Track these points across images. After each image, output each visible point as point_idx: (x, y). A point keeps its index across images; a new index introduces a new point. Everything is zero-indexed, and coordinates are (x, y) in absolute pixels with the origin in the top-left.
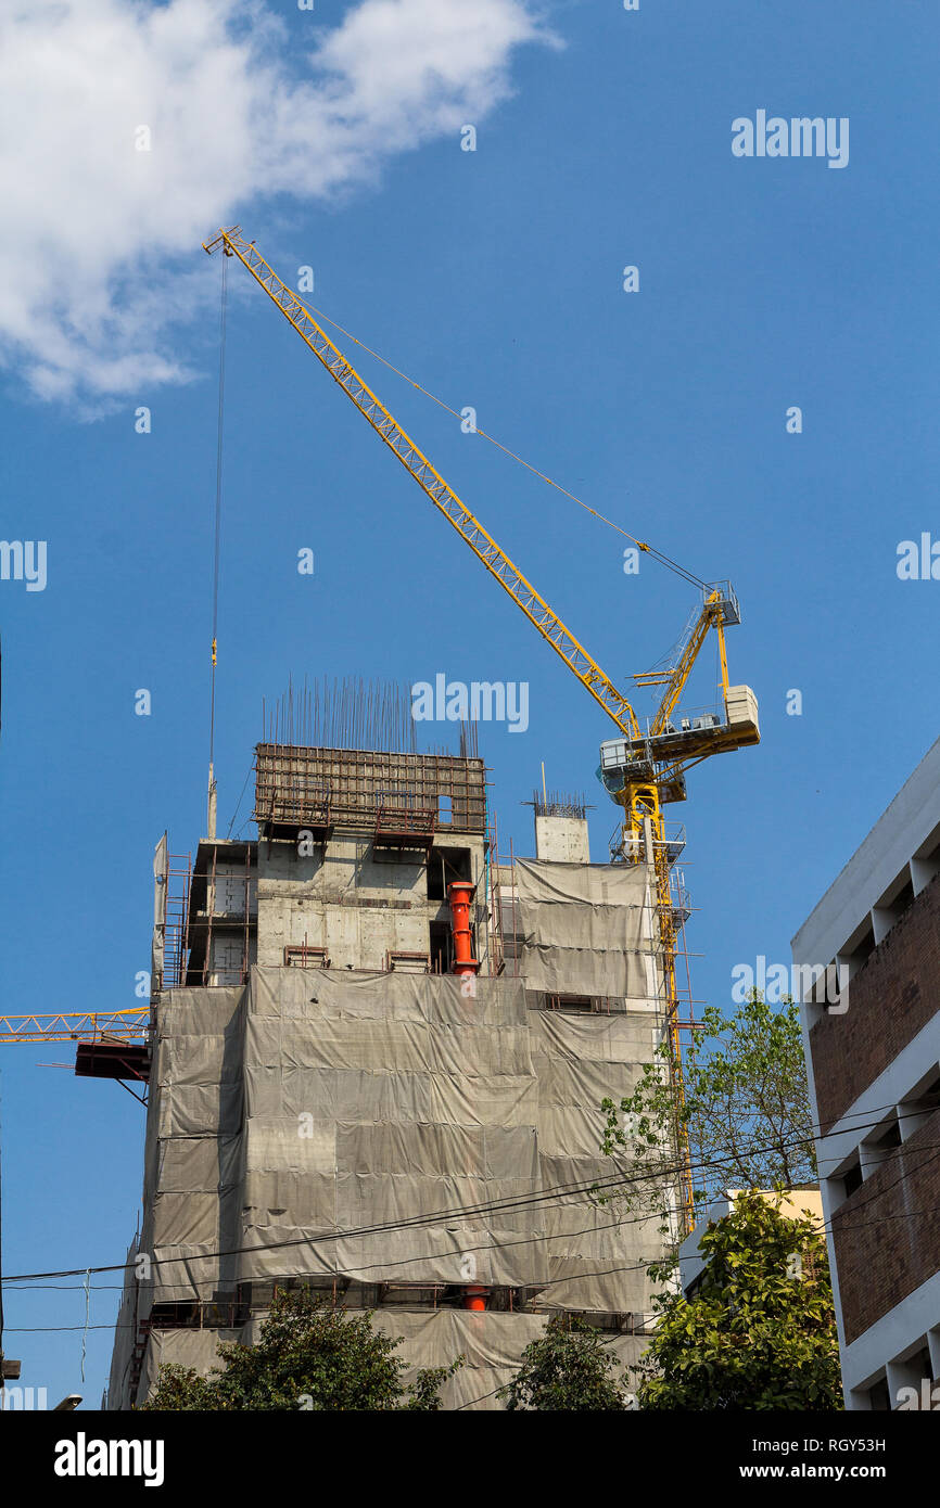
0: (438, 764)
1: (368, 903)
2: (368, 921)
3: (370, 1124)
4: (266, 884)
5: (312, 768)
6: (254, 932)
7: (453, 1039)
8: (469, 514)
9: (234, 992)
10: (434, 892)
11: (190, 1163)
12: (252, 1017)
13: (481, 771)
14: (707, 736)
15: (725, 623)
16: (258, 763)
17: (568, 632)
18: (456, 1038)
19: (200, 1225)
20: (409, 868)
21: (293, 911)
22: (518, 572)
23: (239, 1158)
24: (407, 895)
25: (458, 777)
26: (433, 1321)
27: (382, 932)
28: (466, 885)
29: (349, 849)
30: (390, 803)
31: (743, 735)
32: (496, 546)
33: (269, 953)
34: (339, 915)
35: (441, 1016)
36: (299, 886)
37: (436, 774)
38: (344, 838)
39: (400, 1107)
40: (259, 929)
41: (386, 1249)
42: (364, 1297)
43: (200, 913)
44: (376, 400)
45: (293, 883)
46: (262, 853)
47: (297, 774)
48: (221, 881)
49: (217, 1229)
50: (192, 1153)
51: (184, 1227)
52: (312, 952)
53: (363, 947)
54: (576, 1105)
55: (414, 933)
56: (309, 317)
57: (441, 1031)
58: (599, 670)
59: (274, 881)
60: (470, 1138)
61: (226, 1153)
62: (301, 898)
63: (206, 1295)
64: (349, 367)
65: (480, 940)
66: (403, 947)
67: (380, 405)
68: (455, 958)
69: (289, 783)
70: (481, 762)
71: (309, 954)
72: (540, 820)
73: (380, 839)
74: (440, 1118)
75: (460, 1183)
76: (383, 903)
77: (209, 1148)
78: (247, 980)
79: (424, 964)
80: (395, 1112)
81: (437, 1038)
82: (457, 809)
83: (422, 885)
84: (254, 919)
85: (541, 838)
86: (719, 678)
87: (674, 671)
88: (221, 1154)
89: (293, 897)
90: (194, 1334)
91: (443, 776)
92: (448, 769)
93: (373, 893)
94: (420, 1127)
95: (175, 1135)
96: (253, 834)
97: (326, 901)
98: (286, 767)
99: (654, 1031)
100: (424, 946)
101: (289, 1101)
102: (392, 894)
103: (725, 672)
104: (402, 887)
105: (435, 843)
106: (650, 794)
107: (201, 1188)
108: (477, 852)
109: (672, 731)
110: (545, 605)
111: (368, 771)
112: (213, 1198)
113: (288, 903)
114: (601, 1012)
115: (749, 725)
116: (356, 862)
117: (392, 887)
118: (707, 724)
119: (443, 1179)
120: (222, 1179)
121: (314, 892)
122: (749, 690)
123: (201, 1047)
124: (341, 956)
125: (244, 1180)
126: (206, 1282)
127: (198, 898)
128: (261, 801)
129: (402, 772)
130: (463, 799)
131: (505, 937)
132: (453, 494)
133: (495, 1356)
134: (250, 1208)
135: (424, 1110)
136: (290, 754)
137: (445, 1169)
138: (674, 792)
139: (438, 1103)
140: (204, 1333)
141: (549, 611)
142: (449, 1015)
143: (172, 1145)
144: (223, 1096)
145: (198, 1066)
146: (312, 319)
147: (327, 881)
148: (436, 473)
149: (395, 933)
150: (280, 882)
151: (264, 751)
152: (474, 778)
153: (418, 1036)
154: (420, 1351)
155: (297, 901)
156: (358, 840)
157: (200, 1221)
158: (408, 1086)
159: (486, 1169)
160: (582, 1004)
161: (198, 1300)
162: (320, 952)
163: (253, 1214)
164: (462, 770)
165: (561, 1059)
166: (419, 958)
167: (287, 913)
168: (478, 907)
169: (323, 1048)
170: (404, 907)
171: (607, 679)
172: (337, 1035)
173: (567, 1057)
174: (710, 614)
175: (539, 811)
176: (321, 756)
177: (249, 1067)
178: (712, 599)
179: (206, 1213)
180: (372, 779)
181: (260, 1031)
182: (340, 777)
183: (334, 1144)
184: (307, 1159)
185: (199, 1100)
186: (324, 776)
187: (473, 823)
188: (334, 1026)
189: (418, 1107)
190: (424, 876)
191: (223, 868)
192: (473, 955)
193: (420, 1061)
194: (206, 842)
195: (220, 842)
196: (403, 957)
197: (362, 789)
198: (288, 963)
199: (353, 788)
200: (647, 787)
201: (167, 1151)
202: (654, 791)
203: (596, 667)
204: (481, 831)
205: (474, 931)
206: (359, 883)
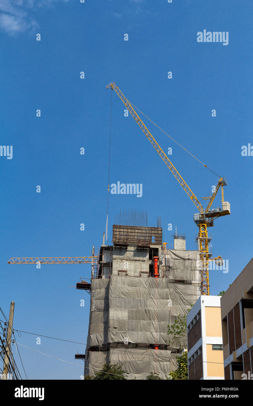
0: (152, 229)
1: (136, 260)
2: (136, 264)
3: (135, 309)
4: (114, 256)
5: (125, 230)
6: (112, 266)
7: (153, 291)
8: (166, 157)
9: (108, 280)
10: (150, 258)
11: (97, 317)
12: (111, 286)
13: (161, 231)
14: (218, 213)
15: (224, 185)
16: (113, 229)
17: (188, 186)
18: (154, 291)
19: (100, 330)
20: (145, 253)
21: (120, 262)
22: (177, 171)
23: (108, 316)
24: (144, 259)
25: (156, 232)
26: (147, 351)
27: (139, 267)
28: (157, 257)
29: (132, 248)
30: (141, 238)
31: (226, 213)
32: (172, 165)
33: (115, 272)
34: (130, 263)
35: (151, 286)
36: (121, 257)
37: (151, 231)
38: (131, 246)
39: (141, 306)
40: (113, 266)
41: (138, 336)
42: (133, 346)
43: (101, 262)
44: (146, 128)
45: (120, 256)
46: (114, 249)
47: (122, 232)
48: (105, 254)
49: (103, 331)
50: (98, 315)
51: (97, 330)
52: (124, 271)
53: (135, 270)
54: (180, 304)
55: (146, 267)
56: (131, 106)
57: (151, 290)
58: (195, 196)
59: (116, 256)
60: (156, 313)
61: (105, 315)
62: (122, 259)
63: (101, 345)
64: (140, 119)
65: (160, 268)
66: (143, 270)
67: (147, 129)
68: (154, 273)
69: (120, 233)
70: (161, 228)
71: (123, 272)
72: (175, 240)
73: (139, 247)
74: (149, 309)
75: (153, 322)
76: (139, 260)
77: (101, 314)
78: (110, 278)
79: (147, 274)
80: (140, 307)
81: (150, 291)
82: (156, 239)
83: (148, 256)
84: (112, 264)
85: (175, 244)
86: (221, 199)
87: (211, 197)
88: (104, 315)
89: (120, 259)
90: (98, 353)
91: (153, 232)
92: (154, 230)
93: (137, 258)
94: (145, 310)
95: (95, 311)
96: (112, 244)
97: (127, 260)
98: (119, 230)
99: (198, 288)
100: (148, 270)
101: (118, 305)
102: (141, 258)
103: (223, 198)
104: (143, 257)
105: (151, 247)
106: (205, 226)
107: (100, 322)
108: (160, 249)
109: (210, 212)
110: (183, 180)
111: (137, 231)
112: (102, 324)
113: (119, 260)
114: (186, 284)
115: (227, 211)
116: (134, 251)
117: (141, 257)
118: (218, 210)
119: (150, 321)
120: (104, 320)
121: (125, 258)
122: (228, 203)
123: (100, 292)
124: (130, 272)
125: (109, 321)
126: (101, 342)
127: (101, 259)
128: (114, 238)
129: (144, 231)
130: (157, 237)
131: (166, 266)
132: (163, 152)
133: (160, 359)
134: (109, 327)
135: (146, 307)
136: (120, 227)
137: (150, 319)
138: (211, 224)
139: (149, 305)
140: (100, 352)
141: (184, 181)
142: (152, 286)
143: (94, 313)
144: (105, 302)
145: (100, 296)
146: (131, 107)
147: (127, 256)
148: (159, 146)
149: (142, 267)
150: (117, 256)
151: (115, 227)
152: (160, 232)
153: (146, 291)
154: (144, 357)
155: (121, 260)
156: (134, 247)
157: (100, 328)
158: (143, 301)
159: (159, 319)
160: (182, 282)
161: (99, 346)
162: (126, 271)
163: (110, 328)
164: (157, 230)
165: (177, 294)
166: (147, 273)
167: (119, 263)
168: (160, 261)
169: (126, 293)
170: (144, 261)
171: (196, 198)
172: (128, 290)
173: (178, 294)
174: (220, 183)
175: (175, 238)
176: (127, 228)
177: (110, 297)
178: (221, 180)
179: (101, 327)
180: (137, 233)
181: (112, 290)
182: (131, 232)
183: (127, 314)
184: (122, 317)
185: (100, 303)
186: (127, 232)
187: (159, 242)
188: (128, 288)
189: (145, 306)
190: (148, 254)
191: (106, 251)
192: (158, 273)
193: (146, 296)
194: (102, 246)
195: (105, 246)
196: (143, 273)
197: (136, 235)
198: (119, 274)
199: (133, 235)
200: (204, 224)
201: (93, 314)
202: (206, 225)
203: (194, 195)
204: (161, 244)
205: (158, 267)
206: (135, 256)
